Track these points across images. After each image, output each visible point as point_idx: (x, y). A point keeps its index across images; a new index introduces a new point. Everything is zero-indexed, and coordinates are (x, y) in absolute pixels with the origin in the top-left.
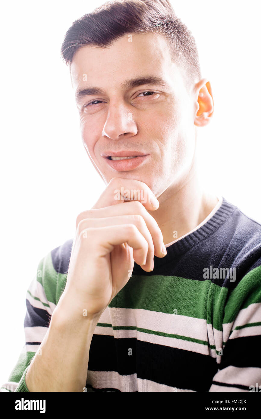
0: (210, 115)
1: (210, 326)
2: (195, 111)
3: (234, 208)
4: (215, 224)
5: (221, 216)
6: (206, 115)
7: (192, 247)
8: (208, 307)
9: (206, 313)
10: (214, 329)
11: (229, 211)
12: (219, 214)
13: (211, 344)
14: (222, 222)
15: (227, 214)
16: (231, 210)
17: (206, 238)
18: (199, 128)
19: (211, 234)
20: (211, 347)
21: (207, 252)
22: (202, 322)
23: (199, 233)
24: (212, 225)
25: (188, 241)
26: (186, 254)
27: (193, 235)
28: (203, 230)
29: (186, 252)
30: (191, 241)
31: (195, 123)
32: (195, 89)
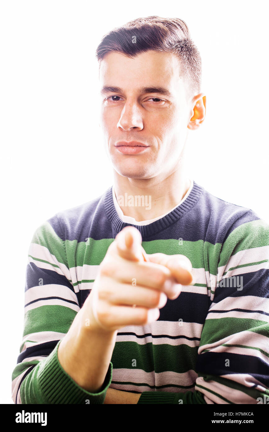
0: (201, 122)
1: (207, 272)
2: (190, 117)
3: (203, 188)
4: (193, 200)
5: (196, 194)
6: (198, 121)
8: (205, 259)
9: (204, 263)
10: (211, 274)
11: (200, 191)
12: (193, 193)
13: (209, 286)
14: (197, 199)
15: (199, 193)
16: (201, 190)
17: (189, 210)
19: (193, 207)
20: (209, 288)
21: (194, 220)
22: (202, 270)
23: (184, 206)
24: (191, 201)
25: (177, 213)
26: (178, 223)
27: (180, 209)
28: (186, 205)
29: (177, 221)
30: (179, 213)
31: (188, 127)
32: (194, 100)
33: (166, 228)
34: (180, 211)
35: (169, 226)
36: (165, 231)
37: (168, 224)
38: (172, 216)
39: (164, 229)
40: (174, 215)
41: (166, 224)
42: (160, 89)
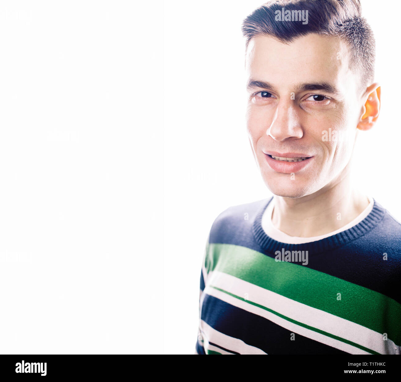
0: (374, 120)
2: (361, 115)
3: (384, 211)
5: (372, 219)
6: (371, 119)
15: (378, 218)
16: (381, 214)
31: (358, 126)
32: (366, 94)
42: (324, 85)
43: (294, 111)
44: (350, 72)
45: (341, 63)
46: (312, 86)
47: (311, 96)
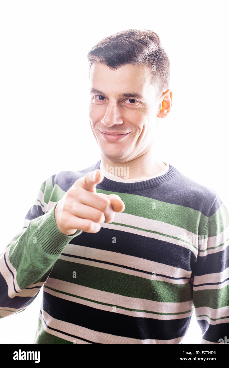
0: (168, 112)
2: (159, 110)
6: (165, 111)
7: (161, 184)
18: (160, 119)
19: (170, 180)
23: (164, 177)
24: (170, 175)
25: (158, 180)
26: (157, 187)
27: (161, 178)
28: (166, 176)
29: (157, 186)
30: (160, 180)
31: (158, 116)
32: (162, 96)
33: (147, 189)
34: (160, 179)
35: (150, 188)
36: (146, 190)
37: (150, 186)
38: (154, 181)
39: (145, 189)
40: (155, 181)
41: (148, 186)
42: (135, 95)
43: (118, 109)
44: (151, 86)
45: (145, 81)
46: (128, 95)
47: (128, 99)
